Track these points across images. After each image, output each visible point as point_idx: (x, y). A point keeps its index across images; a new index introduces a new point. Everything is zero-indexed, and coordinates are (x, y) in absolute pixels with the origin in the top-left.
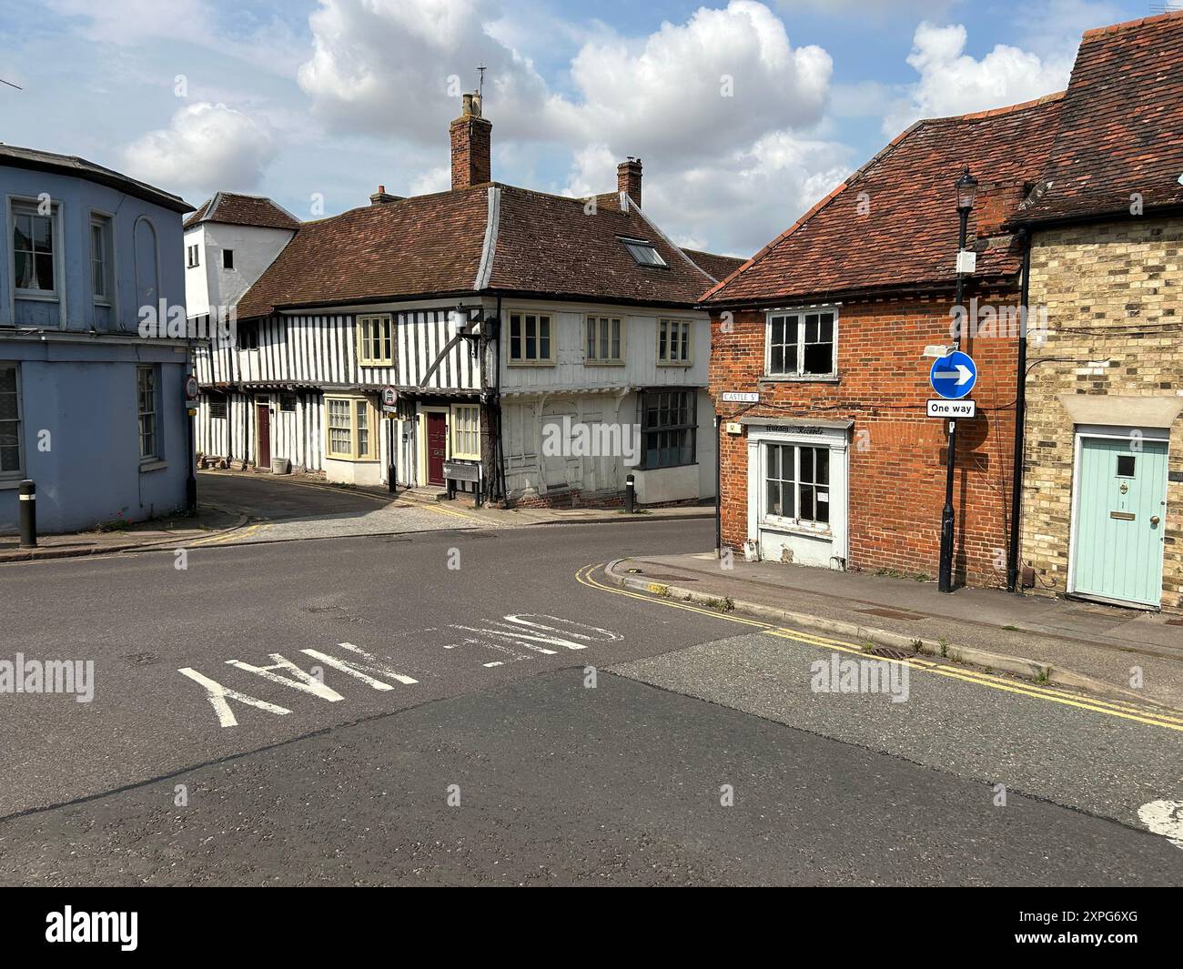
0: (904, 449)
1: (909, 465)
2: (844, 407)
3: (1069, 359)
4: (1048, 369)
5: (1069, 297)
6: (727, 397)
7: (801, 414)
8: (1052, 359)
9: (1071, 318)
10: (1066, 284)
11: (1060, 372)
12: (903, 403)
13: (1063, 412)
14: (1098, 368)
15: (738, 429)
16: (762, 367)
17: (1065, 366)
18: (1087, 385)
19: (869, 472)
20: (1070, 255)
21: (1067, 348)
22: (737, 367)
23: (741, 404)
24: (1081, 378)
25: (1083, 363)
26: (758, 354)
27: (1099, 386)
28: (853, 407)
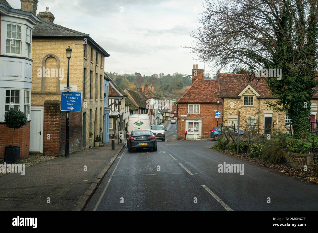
0: (209, 122)
1: (210, 124)
2: (201, 117)
3: (228, 112)
4: (226, 113)
5: (228, 105)
6: (181, 116)
7: (194, 118)
8: (226, 112)
9: (228, 107)
10: (227, 104)
11: (227, 113)
12: (209, 116)
13: (227, 117)
14: (231, 113)
15: (184, 120)
16: (188, 111)
17: (227, 112)
18: (230, 114)
19: (204, 125)
20: (228, 101)
21: (227, 111)
22: (183, 112)
23: (184, 117)
24: (229, 114)
25: (229, 112)
26: (187, 110)
27: (231, 115)
28: (202, 117)
